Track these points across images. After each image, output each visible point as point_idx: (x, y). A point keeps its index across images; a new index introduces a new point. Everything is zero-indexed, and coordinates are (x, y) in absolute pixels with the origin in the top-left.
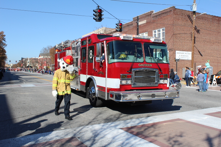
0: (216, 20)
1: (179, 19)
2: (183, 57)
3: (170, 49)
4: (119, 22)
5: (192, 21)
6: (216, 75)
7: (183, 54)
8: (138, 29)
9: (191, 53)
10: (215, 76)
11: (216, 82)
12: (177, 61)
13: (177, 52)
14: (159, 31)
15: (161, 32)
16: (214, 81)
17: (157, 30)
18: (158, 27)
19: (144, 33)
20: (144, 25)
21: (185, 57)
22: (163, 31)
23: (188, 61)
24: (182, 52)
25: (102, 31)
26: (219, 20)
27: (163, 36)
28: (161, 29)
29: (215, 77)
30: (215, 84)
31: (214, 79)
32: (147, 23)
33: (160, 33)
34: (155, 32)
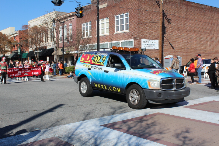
0: (184, 4)
1: (145, 3)
2: (149, 46)
3: (134, 38)
4: (79, 6)
5: (159, 5)
6: (187, 66)
7: (149, 43)
8: (98, 14)
9: (158, 41)
10: (185, 66)
11: (187, 74)
12: (143, 51)
13: (142, 40)
14: (122, 16)
15: (125, 18)
16: (185, 73)
17: (119, 16)
18: (120, 12)
19: (105, 19)
20: (104, 9)
21: (151, 46)
22: (126, 16)
23: (155, 50)
24: (148, 40)
25: (54, 15)
26: (187, 5)
27: (127, 22)
28: (124, 15)
29: (186, 68)
30: (186, 75)
31: (185, 70)
32: (108, 7)
33: (123, 19)
34: (117, 17)
